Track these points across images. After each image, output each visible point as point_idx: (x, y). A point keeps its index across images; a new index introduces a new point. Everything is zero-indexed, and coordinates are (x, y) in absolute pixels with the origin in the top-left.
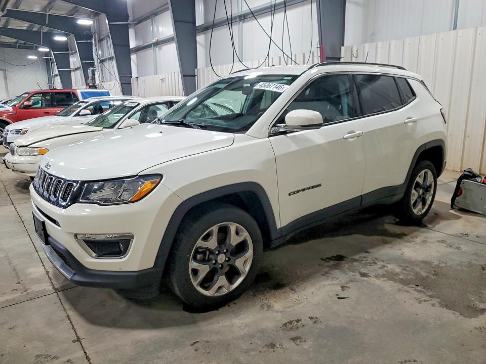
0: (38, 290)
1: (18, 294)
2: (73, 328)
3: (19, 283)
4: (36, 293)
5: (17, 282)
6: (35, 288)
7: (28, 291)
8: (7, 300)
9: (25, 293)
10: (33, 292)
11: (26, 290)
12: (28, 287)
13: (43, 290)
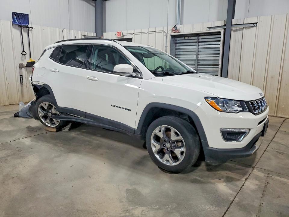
0: (261, 173)
1: (273, 177)
2: (263, 154)
3: (268, 183)
4: (264, 172)
5: (268, 184)
6: (261, 175)
7: (267, 175)
8: (281, 177)
9: (269, 175)
10: (265, 173)
11: (268, 176)
12: (265, 177)
13: (259, 172)
